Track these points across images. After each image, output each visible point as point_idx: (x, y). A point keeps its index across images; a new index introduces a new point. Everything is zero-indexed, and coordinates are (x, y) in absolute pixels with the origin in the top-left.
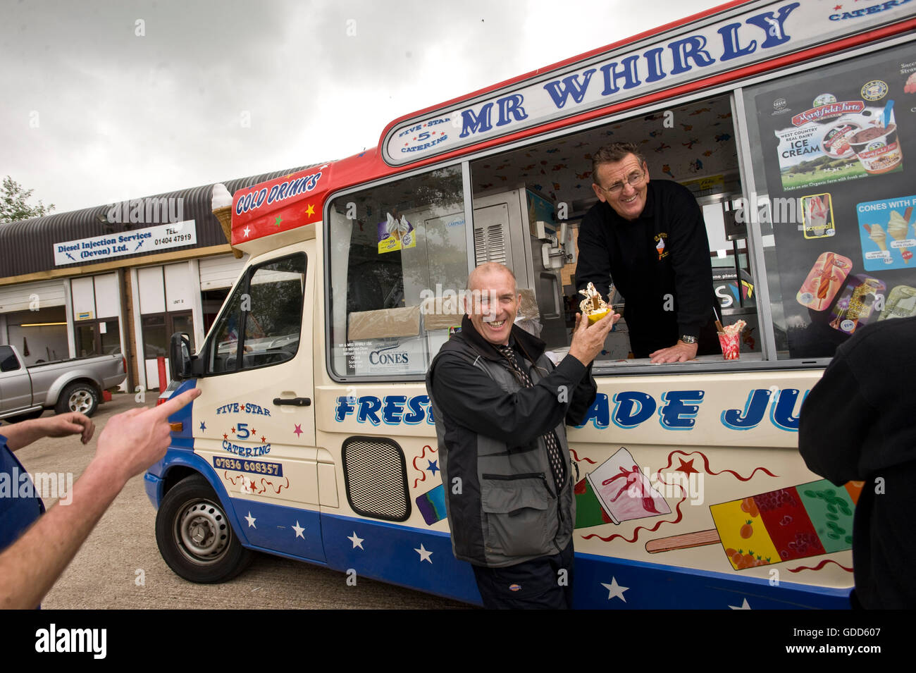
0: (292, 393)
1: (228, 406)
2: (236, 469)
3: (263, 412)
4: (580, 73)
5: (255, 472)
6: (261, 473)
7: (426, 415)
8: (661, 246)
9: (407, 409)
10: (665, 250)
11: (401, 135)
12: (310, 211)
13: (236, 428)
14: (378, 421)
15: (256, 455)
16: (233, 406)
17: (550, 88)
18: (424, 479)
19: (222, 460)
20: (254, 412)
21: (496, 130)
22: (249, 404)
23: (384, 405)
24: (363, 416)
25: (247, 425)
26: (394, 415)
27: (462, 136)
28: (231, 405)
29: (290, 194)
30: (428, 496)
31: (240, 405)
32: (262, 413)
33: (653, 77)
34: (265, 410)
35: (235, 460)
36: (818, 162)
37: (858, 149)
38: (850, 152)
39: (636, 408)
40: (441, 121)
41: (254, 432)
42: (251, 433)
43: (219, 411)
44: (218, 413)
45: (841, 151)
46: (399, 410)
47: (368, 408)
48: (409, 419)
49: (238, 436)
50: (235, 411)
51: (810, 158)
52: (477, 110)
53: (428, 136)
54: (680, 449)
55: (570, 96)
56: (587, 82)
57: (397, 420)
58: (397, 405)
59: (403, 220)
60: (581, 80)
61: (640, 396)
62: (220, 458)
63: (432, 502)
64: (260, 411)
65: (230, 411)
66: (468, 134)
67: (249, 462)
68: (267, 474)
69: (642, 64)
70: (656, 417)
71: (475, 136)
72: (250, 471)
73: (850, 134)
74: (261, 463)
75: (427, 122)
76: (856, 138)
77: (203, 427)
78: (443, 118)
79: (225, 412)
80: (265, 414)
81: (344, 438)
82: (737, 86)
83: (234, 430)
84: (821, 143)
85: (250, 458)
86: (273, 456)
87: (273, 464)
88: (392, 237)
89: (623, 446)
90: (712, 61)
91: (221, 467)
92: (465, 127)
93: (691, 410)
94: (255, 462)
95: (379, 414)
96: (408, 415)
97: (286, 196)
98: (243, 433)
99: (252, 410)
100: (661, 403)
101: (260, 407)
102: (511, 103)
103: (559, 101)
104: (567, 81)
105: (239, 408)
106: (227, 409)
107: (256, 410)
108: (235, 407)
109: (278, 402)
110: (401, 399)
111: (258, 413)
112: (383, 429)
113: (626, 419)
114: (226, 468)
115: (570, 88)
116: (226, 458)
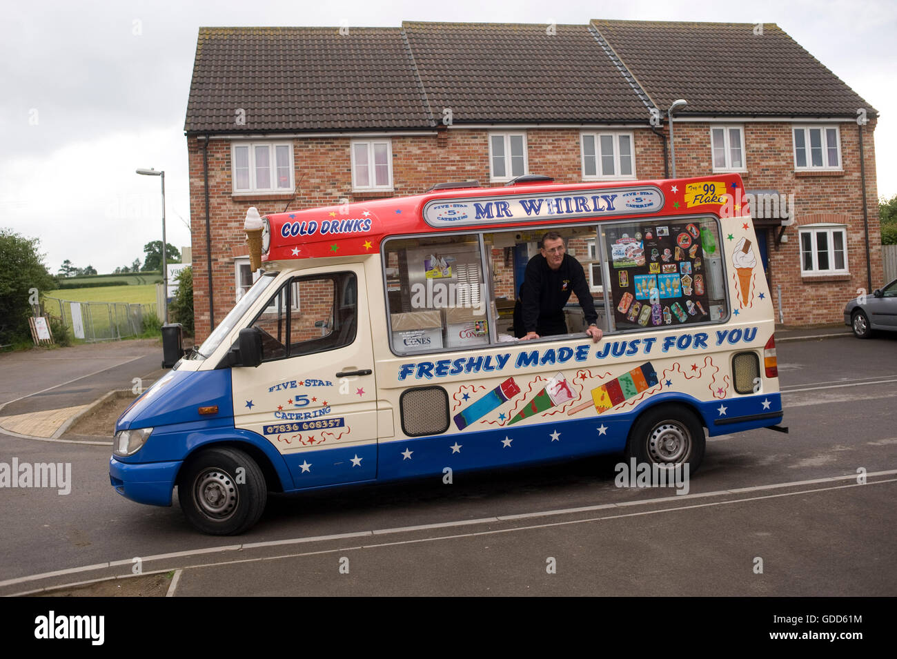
0: (354, 368)
1: (283, 384)
2: (293, 431)
3: (325, 384)
4: (537, 199)
5: (316, 428)
6: (322, 428)
7: (464, 368)
8: (565, 285)
9: (451, 367)
10: (566, 288)
11: (435, 208)
12: (368, 245)
13: (294, 399)
14: (432, 376)
15: (316, 416)
16: (289, 385)
17: (522, 203)
18: (460, 405)
19: (277, 427)
20: (315, 385)
21: (496, 219)
22: (310, 380)
23: (435, 366)
24: (420, 374)
25: (306, 396)
26: (443, 371)
27: (477, 218)
28: (287, 383)
29: (345, 230)
30: (462, 414)
31: (298, 381)
32: (323, 385)
33: (568, 211)
34: (327, 382)
35: (292, 424)
36: (624, 259)
37: (635, 256)
38: (632, 257)
39: (566, 354)
40: (461, 206)
41: (314, 399)
42: (311, 401)
43: (271, 390)
44: (271, 391)
45: (630, 256)
46: (447, 368)
47: (424, 370)
48: (453, 372)
49: (296, 405)
50: (292, 387)
51: (622, 257)
52: (484, 205)
53: (455, 213)
54: (580, 369)
55: (533, 210)
56: (540, 205)
57: (445, 373)
58: (444, 365)
59: (442, 260)
60: (537, 203)
61: (567, 349)
62: (272, 426)
63: (464, 416)
64: (321, 383)
65: (286, 388)
66: (480, 218)
67: (308, 423)
68: (328, 427)
69: (563, 204)
70: (574, 357)
71: (484, 220)
72: (309, 429)
73: (632, 250)
74: (321, 421)
75: (452, 204)
76: (634, 252)
77: (250, 404)
78: (463, 204)
79: (279, 389)
80: (327, 385)
81: (403, 390)
82: (599, 224)
83: (290, 402)
84: (625, 252)
85: (309, 419)
86: (335, 413)
87: (334, 419)
88: (435, 270)
89: (559, 371)
90: (590, 210)
91: (274, 433)
92: (478, 213)
93: (586, 353)
94: (315, 422)
95: (432, 372)
96: (452, 370)
97: (341, 230)
98: (303, 402)
99: (312, 384)
100: (575, 351)
101: (320, 381)
102: (503, 207)
103: (528, 211)
104: (531, 202)
105: (297, 384)
106: (281, 387)
107: (317, 384)
108: (293, 384)
109: (340, 375)
110: (448, 362)
111: (319, 385)
112: (435, 380)
113: (562, 359)
114: (279, 432)
115: (532, 206)
116: (280, 425)
